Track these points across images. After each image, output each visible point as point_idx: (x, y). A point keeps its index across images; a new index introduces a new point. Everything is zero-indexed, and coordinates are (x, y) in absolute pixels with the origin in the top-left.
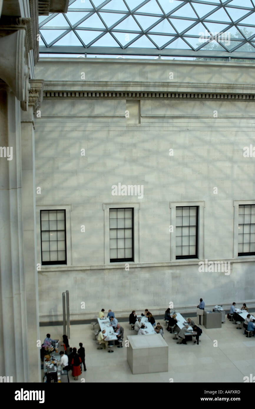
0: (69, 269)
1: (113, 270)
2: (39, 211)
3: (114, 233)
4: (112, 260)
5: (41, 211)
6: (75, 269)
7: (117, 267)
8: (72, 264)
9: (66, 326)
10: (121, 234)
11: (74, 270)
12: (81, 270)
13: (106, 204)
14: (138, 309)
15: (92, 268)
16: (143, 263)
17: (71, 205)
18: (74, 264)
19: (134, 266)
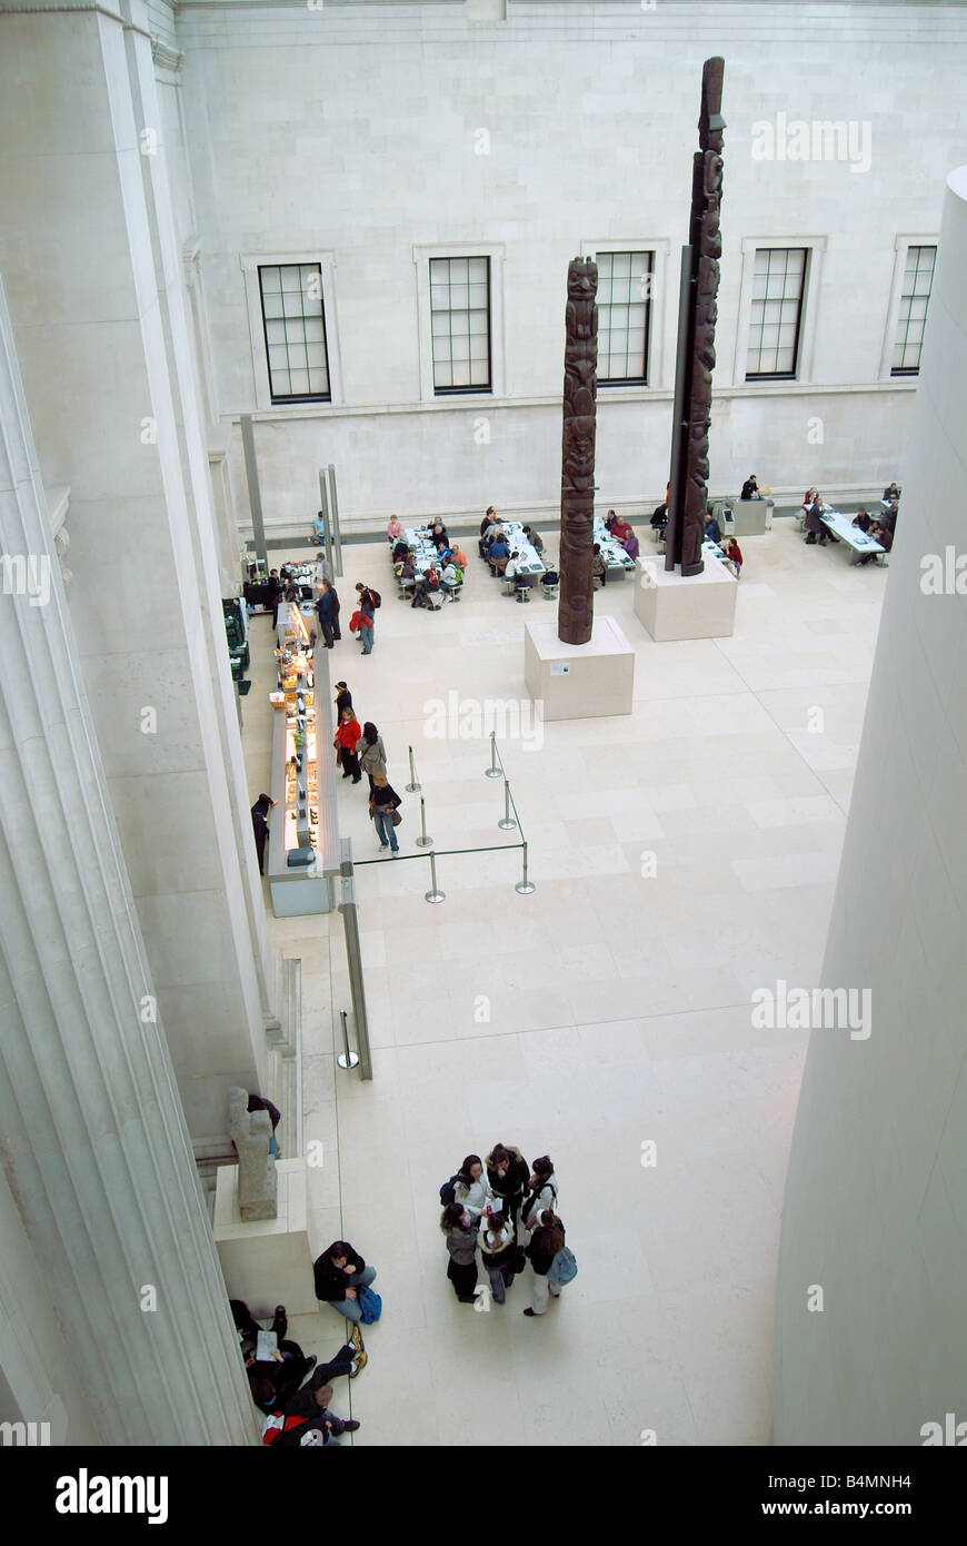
0: (338, 413)
1: (441, 414)
2: (256, 269)
3: (442, 322)
4: (440, 391)
5: (259, 267)
6: (352, 412)
7: (452, 407)
8: (343, 401)
9: (333, 548)
10: (459, 325)
11: (349, 416)
12: (366, 415)
13: (420, 247)
14: (503, 508)
15: (392, 410)
16: (514, 396)
17: (333, 251)
18: (350, 401)
19: (493, 405)
